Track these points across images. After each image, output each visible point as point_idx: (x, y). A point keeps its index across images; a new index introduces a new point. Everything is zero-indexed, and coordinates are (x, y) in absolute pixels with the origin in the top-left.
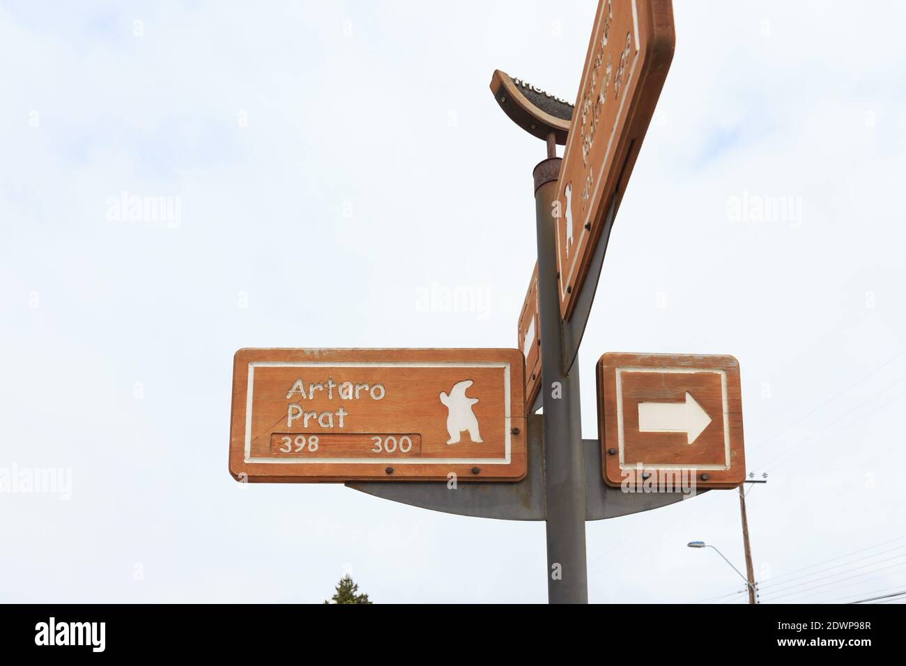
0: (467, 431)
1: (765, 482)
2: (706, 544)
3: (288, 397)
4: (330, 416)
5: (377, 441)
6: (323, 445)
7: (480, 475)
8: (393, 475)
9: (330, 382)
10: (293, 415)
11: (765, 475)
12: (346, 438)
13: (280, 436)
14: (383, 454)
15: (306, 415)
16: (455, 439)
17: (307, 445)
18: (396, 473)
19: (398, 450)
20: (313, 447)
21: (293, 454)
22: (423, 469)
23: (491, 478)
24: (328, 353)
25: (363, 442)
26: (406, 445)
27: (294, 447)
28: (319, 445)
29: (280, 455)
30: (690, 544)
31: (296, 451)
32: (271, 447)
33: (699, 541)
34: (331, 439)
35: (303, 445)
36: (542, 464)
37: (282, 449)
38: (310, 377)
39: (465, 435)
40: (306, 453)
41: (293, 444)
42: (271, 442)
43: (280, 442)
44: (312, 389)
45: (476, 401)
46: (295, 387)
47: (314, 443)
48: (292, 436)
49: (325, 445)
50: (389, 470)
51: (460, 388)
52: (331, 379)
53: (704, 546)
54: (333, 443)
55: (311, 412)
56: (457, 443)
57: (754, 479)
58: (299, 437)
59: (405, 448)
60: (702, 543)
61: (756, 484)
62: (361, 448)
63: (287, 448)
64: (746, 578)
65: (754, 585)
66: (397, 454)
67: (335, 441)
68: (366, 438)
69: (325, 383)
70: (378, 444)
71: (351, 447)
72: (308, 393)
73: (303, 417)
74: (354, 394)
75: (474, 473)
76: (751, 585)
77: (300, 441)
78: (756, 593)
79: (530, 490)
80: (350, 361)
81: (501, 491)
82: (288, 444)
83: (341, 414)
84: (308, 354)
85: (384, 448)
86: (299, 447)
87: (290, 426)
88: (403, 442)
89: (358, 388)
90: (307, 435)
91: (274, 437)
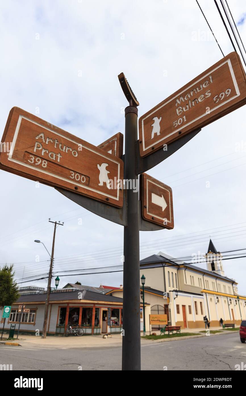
0: (106, 182)
1: (63, 225)
2: (41, 242)
3: (37, 138)
4: (54, 155)
5: (73, 173)
6: (49, 166)
7: (109, 201)
8: (77, 190)
9: (56, 141)
10: (37, 147)
11: (63, 223)
12: (60, 167)
13: (29, 154)
14: (74, 180)
15: (43, 150)
16: (101, 184)
17: (41, 163)
18: (79, 190)
19: (80, 180)
20: (44, 165)
21: (33, 165)
22: (89, 192)
23: (112, 204)
24: (57, 128)
25: (67, 172)
26: (83, 180)
27: (35, 162)
28: (47, 166)
29: (27, 163)
30: (36, 240)
31: (36, 164)
32: (24, 157)
33: (39, 240)
34: (53, 165)
35: (40, 162)
36: (126, 204)
37: (29, 160)
38: (48, 135)
39: (105, 184)
40: (40, 166)
41: (35, 160)
42: (24, 155)
43: (29, 157)
44: (48, 140)
45: (109, 172)
46: (40, 136)
47: (45, 164)
48: (35, 156)
49: (50, 167)
50: (76, 188)
51: (104, 165)
52: (57, 140)
53: (40, 242)
54: (54, 167)
55: (46, 149)
56: (102, 186)
57: (60, 223)
58: (38, 158)
59: (83, 181)
60: (39, 241)
61: (60, 225)
62: (65, 174)
63: (31, 161)
64: (51, 256)
65: (53, 259)
66: (79, 182)
67: (55, 166)
68: (68, 170)
69: (54, 140)
70: (73, 175)
71: (61, 172)
72: (46, 141)
73: (41, 150)
74: (65, 150)
75: (107, 200)
76: (52, 259)
77: (39, 160)
78: (53, 262)
79: (123, 213)
80: (66, 136)
81: (114, 210)
82: (33, 159)
83: (59, 156)
84: (49, 125)
85: (75, 177)
86: (38, 163)
87: (35, 151)
88: (83, 178)
89: (67, 149)
90: (43, 159)
91: (26, 153)
